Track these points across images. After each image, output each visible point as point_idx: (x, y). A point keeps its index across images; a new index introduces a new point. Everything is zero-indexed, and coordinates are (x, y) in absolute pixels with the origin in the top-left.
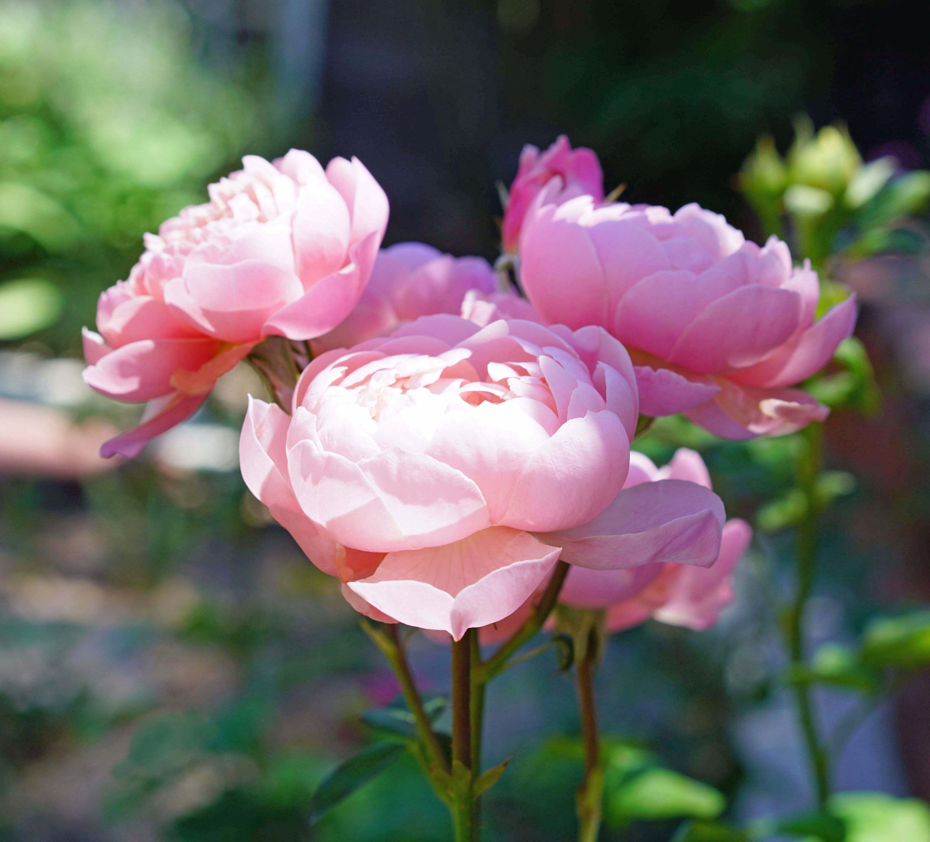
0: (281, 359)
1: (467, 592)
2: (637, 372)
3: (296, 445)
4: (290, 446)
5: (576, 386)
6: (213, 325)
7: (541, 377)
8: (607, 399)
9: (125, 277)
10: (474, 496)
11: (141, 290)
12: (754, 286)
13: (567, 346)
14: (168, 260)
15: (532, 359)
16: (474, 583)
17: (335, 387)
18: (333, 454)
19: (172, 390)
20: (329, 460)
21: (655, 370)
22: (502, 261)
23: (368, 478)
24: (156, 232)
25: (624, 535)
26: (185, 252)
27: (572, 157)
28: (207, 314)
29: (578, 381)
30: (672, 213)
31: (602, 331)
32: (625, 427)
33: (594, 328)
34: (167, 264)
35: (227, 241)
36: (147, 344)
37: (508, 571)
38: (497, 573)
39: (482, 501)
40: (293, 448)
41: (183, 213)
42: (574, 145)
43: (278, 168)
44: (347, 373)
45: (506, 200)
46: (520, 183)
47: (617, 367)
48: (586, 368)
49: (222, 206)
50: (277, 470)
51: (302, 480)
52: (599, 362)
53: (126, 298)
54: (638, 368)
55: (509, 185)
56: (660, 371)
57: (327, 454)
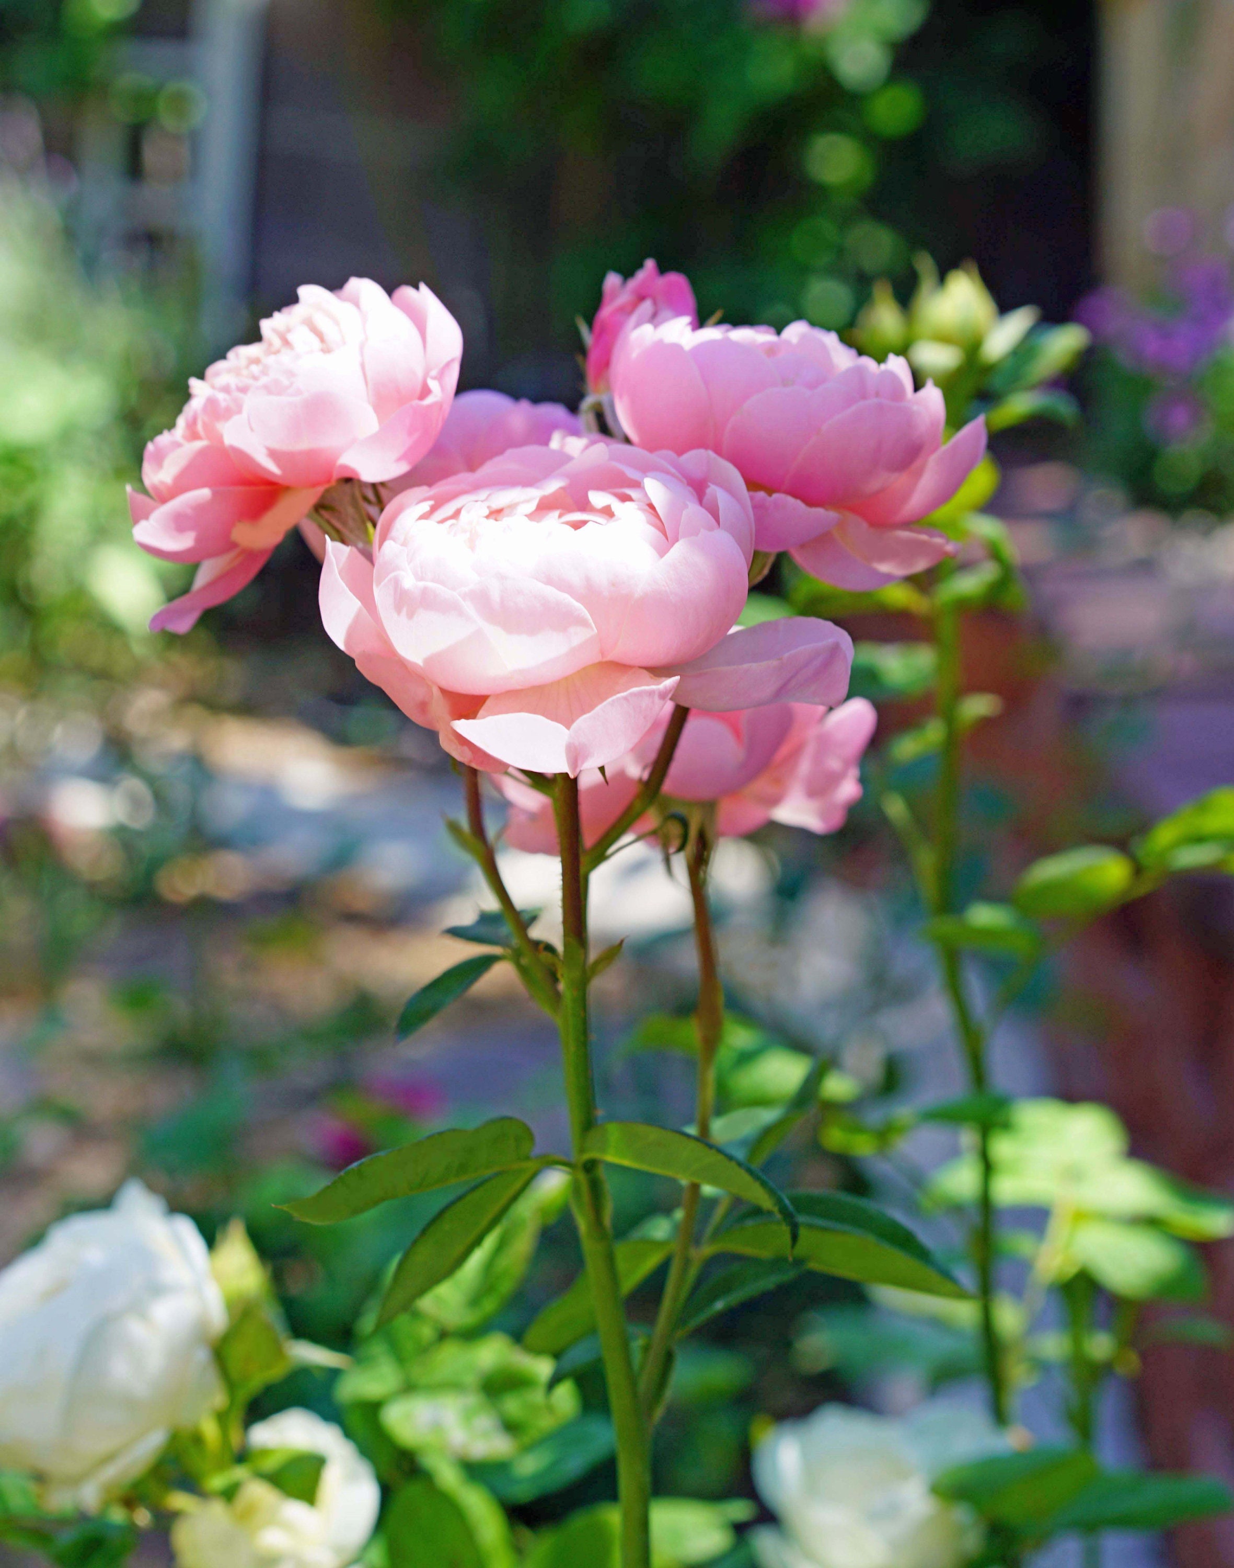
0: (350, 510)
1: (582, 722)
2: (752, 498)
3: (386, 580)
4: (378, 584)
5: (686, 506)
6: (279, 466)
7: (648, 502)
8: (721, 520)
9: (171, 426)
10: (582, 622)
11: (193, 435)
12: (873, 401)
13: (673, 470)
14: (225, 400)
15: (637, 485)
16: (589, 712)
17: (423, 522)
18: (430, 584)
19: (233, 545)
20: (425, 591)
21: (770, 495)
22: (587, 403)
23: (469, 607)
24: (201, 376)
25: (746, 666)
26: (244, 390)
27: (662, 282)
28: (273, 454)
29: (688, 503)
30: (779, 332)
31: (711, 453)
32: (742, 550)
33: (700, 452)
34: (223, 404)
35: (291, 374)
36: (204, 493)
37: (625, 698)
38: (613, 701)
39: (591, 627)
40: (382, 584)
41: (231, 355)
42: (663, 269)
43: (339, 298)
44: (433, 509)
45: (588, 337)
46: (606, 312)
47: (730, 491)
48: (694, 493)
49: (277, 342)
50: (365, 611)
51: (395, 615)
52: (709, 484)
53: (177, 445)
54: (752, 493)
55: (590, 322)
56: (776, 496)
57: (421, 584)
